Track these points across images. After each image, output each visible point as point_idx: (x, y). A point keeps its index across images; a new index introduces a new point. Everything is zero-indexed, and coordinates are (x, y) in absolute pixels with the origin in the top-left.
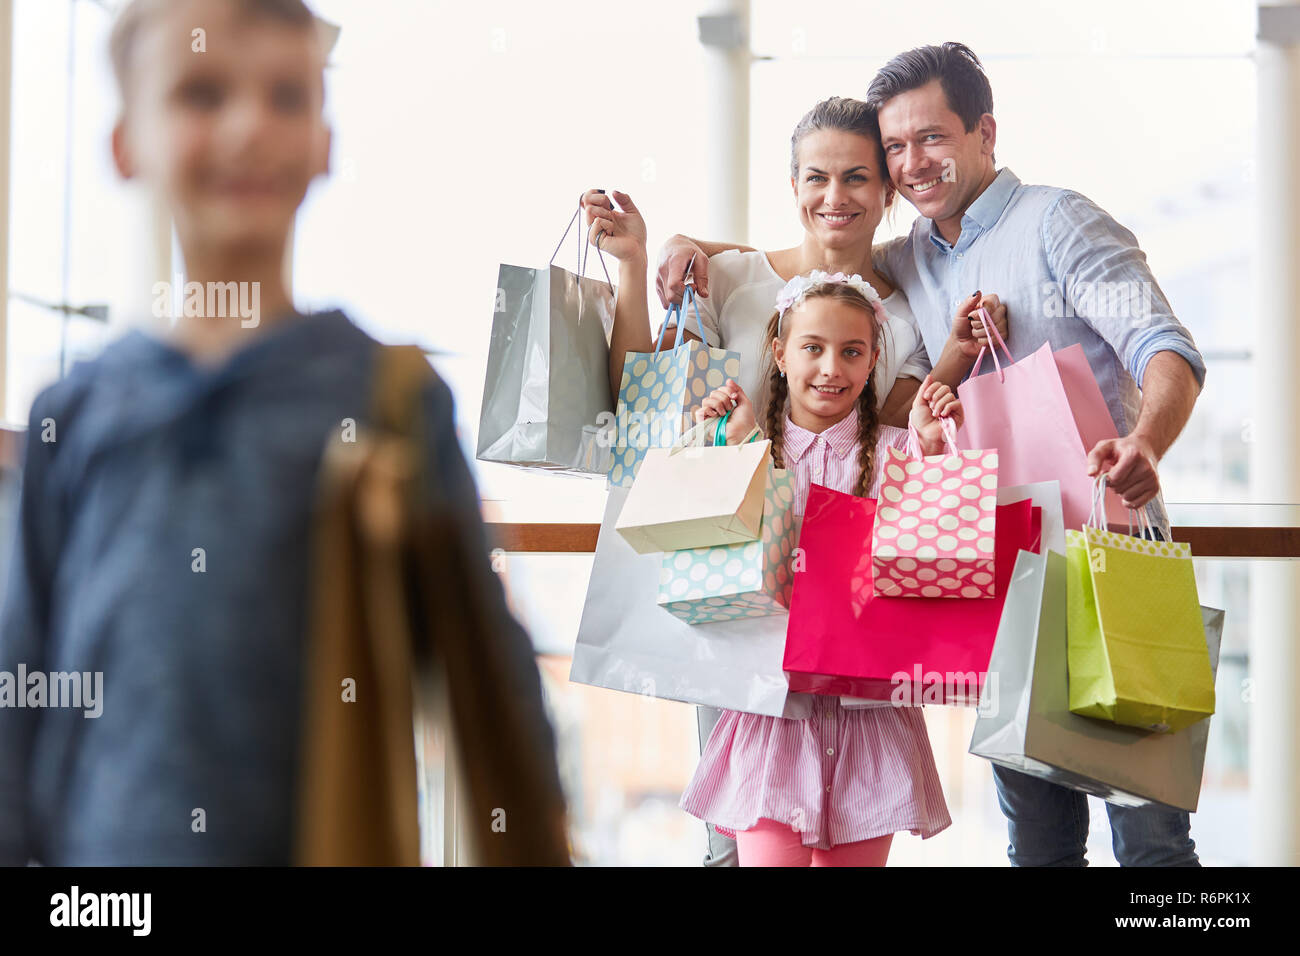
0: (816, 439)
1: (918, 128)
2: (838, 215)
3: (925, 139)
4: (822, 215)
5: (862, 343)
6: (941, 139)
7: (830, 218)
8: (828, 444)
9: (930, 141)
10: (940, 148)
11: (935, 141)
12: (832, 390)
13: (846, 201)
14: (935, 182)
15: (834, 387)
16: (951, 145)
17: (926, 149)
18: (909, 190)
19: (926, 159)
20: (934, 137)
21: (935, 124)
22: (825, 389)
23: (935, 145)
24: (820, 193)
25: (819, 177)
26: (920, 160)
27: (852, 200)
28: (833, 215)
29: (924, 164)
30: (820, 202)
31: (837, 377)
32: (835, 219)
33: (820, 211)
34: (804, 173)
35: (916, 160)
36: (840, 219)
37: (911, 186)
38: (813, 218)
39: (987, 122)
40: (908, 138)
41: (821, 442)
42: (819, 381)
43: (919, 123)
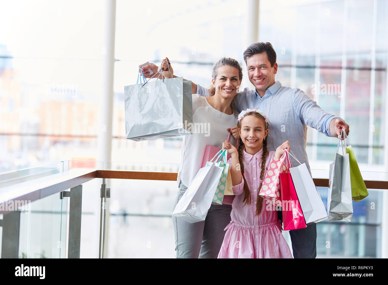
0: (253, 157)
1: (260, 64)
2: (229, 89)
3: (261, 67)
4: (224, 89)
5: (260, 127)
6: (265, 68)
7: (227, 90)
8: (256, 158)
9: (262, 68)
10: (265, 70)
11: (264, 68)
12: (253, 141)
13: (232, 85)
14: (262, 80)
15: (254, 140)
16: (268, 70)
17: (261, 70)
18: (254, 81)
19: (261, 73)
20: (263, 67)
21: (265, 64)
22: (251, 141)
23: (264, 69)
24: (224, 83)
25: (224, 79)
26: (260, 73)
27: (233, 85)
28: (227, 89)
29: (260, 74)
30: (224, 85)
31: (254, 137)
32: (228, 90)
33: (224, 88)
34: (219, 77)
35: (258, 73)
36: (230, 90)
37: (255, 80)
38: (221, 90)
39: (275, 65)
40: (256, 67)
41: (254, 158)
42: (249, 138)
43: (261, 63)
